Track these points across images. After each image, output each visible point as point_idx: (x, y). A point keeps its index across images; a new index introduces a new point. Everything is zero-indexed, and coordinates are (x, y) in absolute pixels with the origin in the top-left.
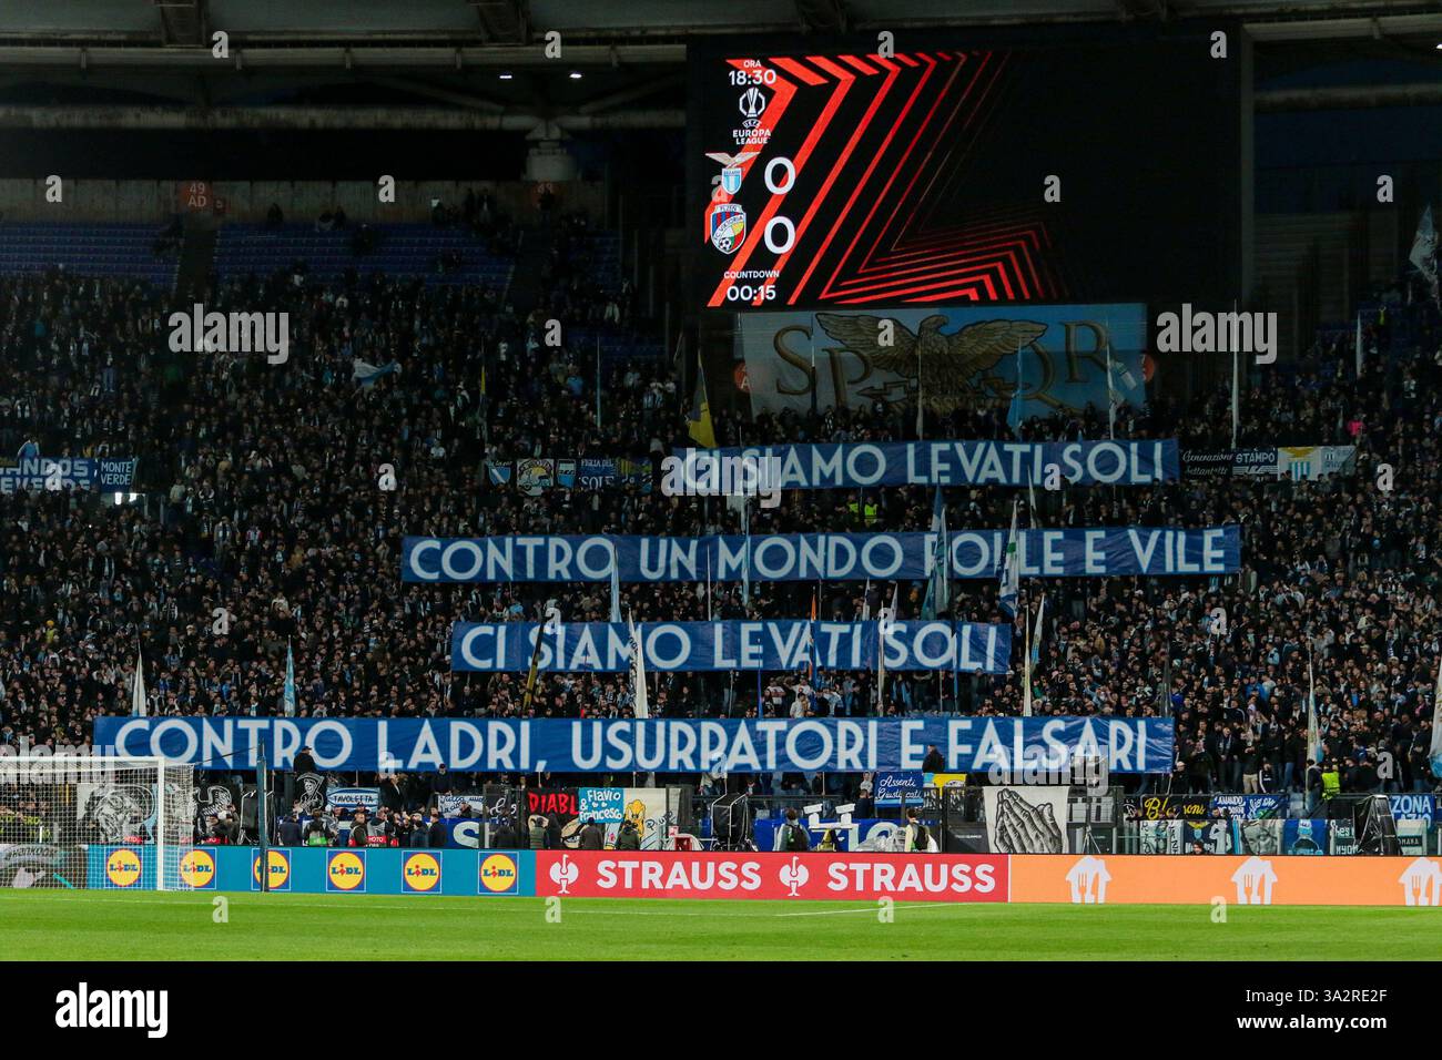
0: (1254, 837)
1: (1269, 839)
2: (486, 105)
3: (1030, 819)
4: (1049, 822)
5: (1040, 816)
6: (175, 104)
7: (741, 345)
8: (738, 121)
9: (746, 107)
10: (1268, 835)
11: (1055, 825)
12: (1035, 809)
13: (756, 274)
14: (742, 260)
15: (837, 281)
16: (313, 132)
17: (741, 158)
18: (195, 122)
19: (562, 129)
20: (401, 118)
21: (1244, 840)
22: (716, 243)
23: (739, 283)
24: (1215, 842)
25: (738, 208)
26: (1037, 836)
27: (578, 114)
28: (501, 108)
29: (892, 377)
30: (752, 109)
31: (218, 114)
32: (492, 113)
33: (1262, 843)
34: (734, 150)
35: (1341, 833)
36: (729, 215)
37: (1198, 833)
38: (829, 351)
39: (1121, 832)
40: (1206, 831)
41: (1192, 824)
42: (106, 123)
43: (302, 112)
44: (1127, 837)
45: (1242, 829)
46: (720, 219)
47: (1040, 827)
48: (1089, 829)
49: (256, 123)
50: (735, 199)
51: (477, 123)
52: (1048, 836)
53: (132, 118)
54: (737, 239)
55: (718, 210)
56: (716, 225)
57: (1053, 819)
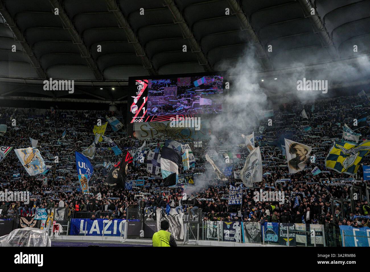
0: (250, 229)
1: (255, 230)
2: (102, 98)
3: (171, 220)
4: (177, 221)
5: (174, 219)
6: (51, 97)
7: (134, 128)
8: (137, 91)
9: (139, 88)
10: (255, 228)
11: (179, 222)
12: (172, 216)
13: (138, 117)
14: (137, 115)
15: (154, 118)
16: (74, 103)
17: (137, 97)
18: (54, 100)
19: (115, 103)
20: (88, 101)
21: (245, 229)
22: (132, 112)
23: (136, 119)
24: (235, 230)
25: (136, 106)
26: (173, 226)
27: (117, 101)
28: (104, 99)
29: (162, 134)
30: (140, 89)
31: (58, 99)
32: (104, 100)
33: (253, 231)
34: (136, 96)
35: (284, 228)
36: (135, 107)
37: (228, 226)
38: (151, 129)
39: (201, 225)
40: (231, 225)
41: (226, 223)
42: (38, 100)
43: (72, 99)
44: (203, 227)
45: (245, 225)
46: (133, 108)
47: (174, 223)
48: (189, 224)
49: (64, 101)
50: (136, 104)
51: (101, 102)
52: (176, 226)
53: (43, 99)
54: (136, 111)
55: (133, 106)
56: (132, 109)
57: (178, 220)
